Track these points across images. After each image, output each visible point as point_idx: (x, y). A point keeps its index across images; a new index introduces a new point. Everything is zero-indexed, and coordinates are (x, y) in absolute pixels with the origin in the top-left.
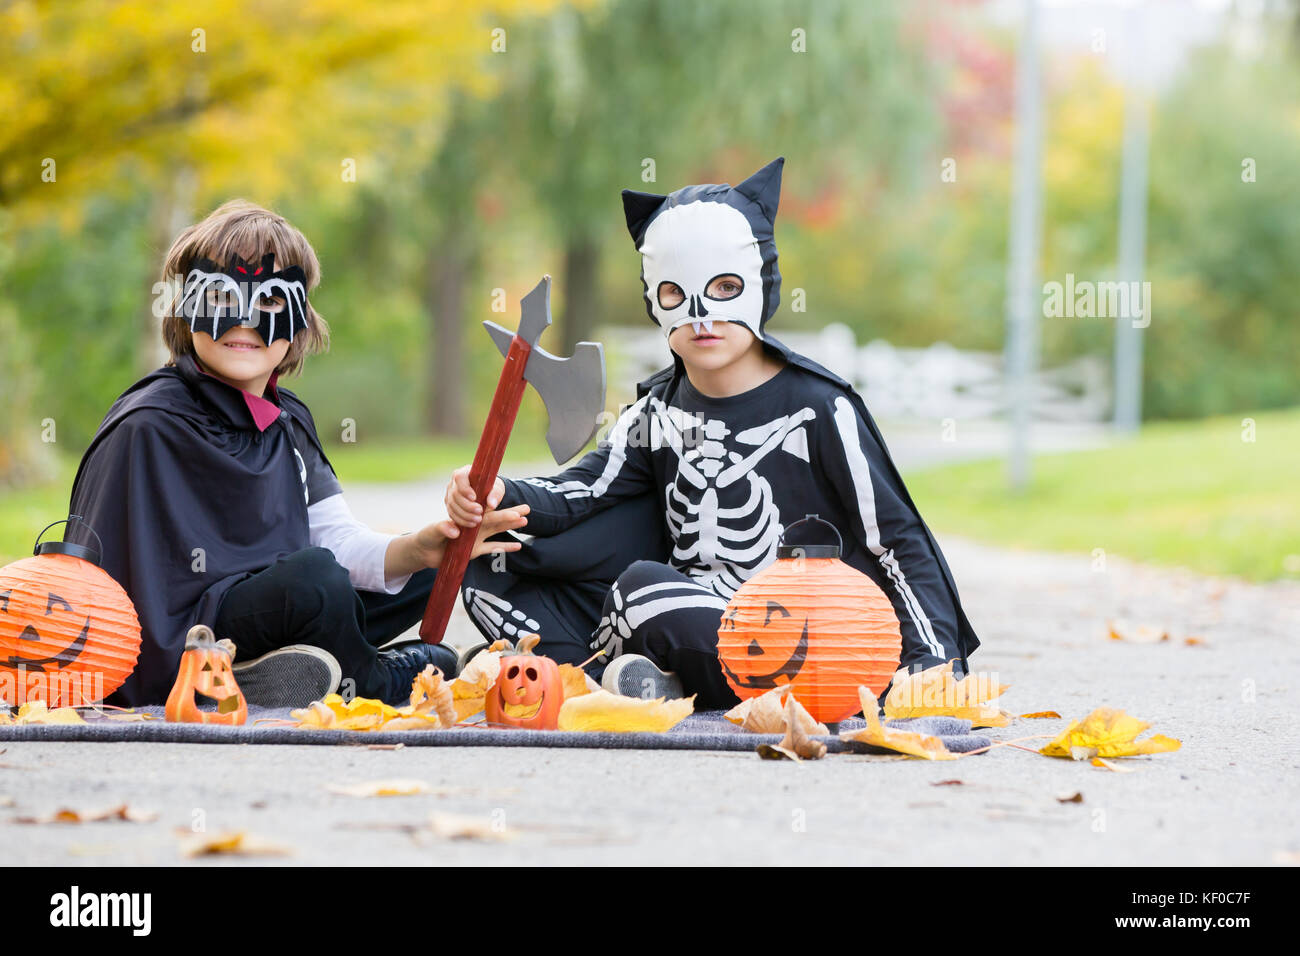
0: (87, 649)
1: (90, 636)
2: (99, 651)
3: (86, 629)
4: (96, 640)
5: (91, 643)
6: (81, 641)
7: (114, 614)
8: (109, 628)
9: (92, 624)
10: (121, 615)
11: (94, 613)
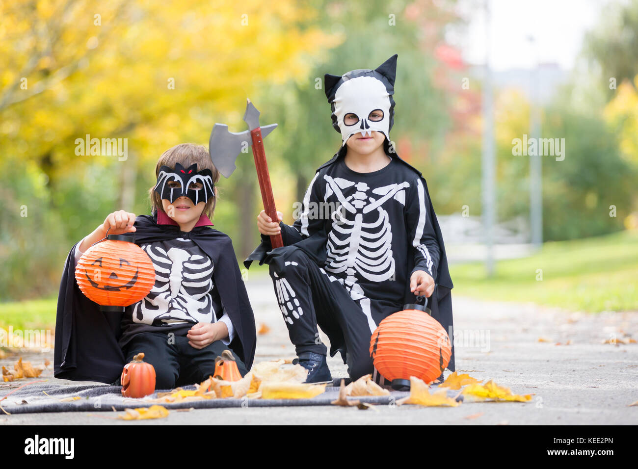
0: (138, 281)
1: (139, 275)
2: (143, 281)
3: (137, 272)
4: (142, 277)
5: (139, 278)
6: (135, 278)
7: (146, 265)
8: (146, 271)
9: (140, 270)
10: (149, 265)
11: (139, 265)
